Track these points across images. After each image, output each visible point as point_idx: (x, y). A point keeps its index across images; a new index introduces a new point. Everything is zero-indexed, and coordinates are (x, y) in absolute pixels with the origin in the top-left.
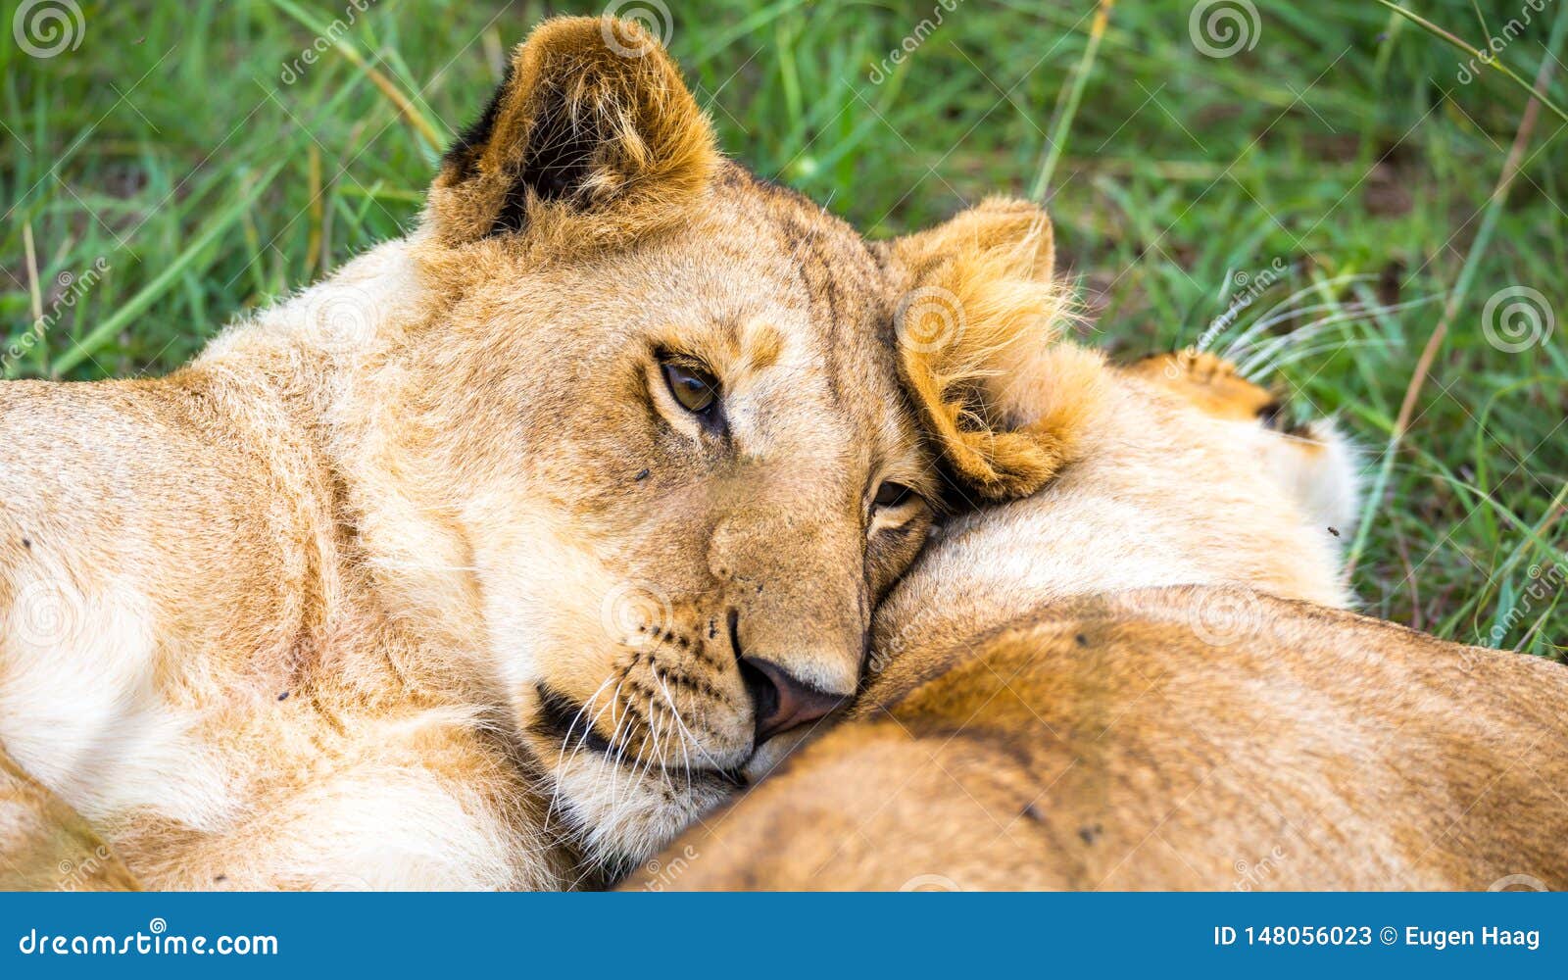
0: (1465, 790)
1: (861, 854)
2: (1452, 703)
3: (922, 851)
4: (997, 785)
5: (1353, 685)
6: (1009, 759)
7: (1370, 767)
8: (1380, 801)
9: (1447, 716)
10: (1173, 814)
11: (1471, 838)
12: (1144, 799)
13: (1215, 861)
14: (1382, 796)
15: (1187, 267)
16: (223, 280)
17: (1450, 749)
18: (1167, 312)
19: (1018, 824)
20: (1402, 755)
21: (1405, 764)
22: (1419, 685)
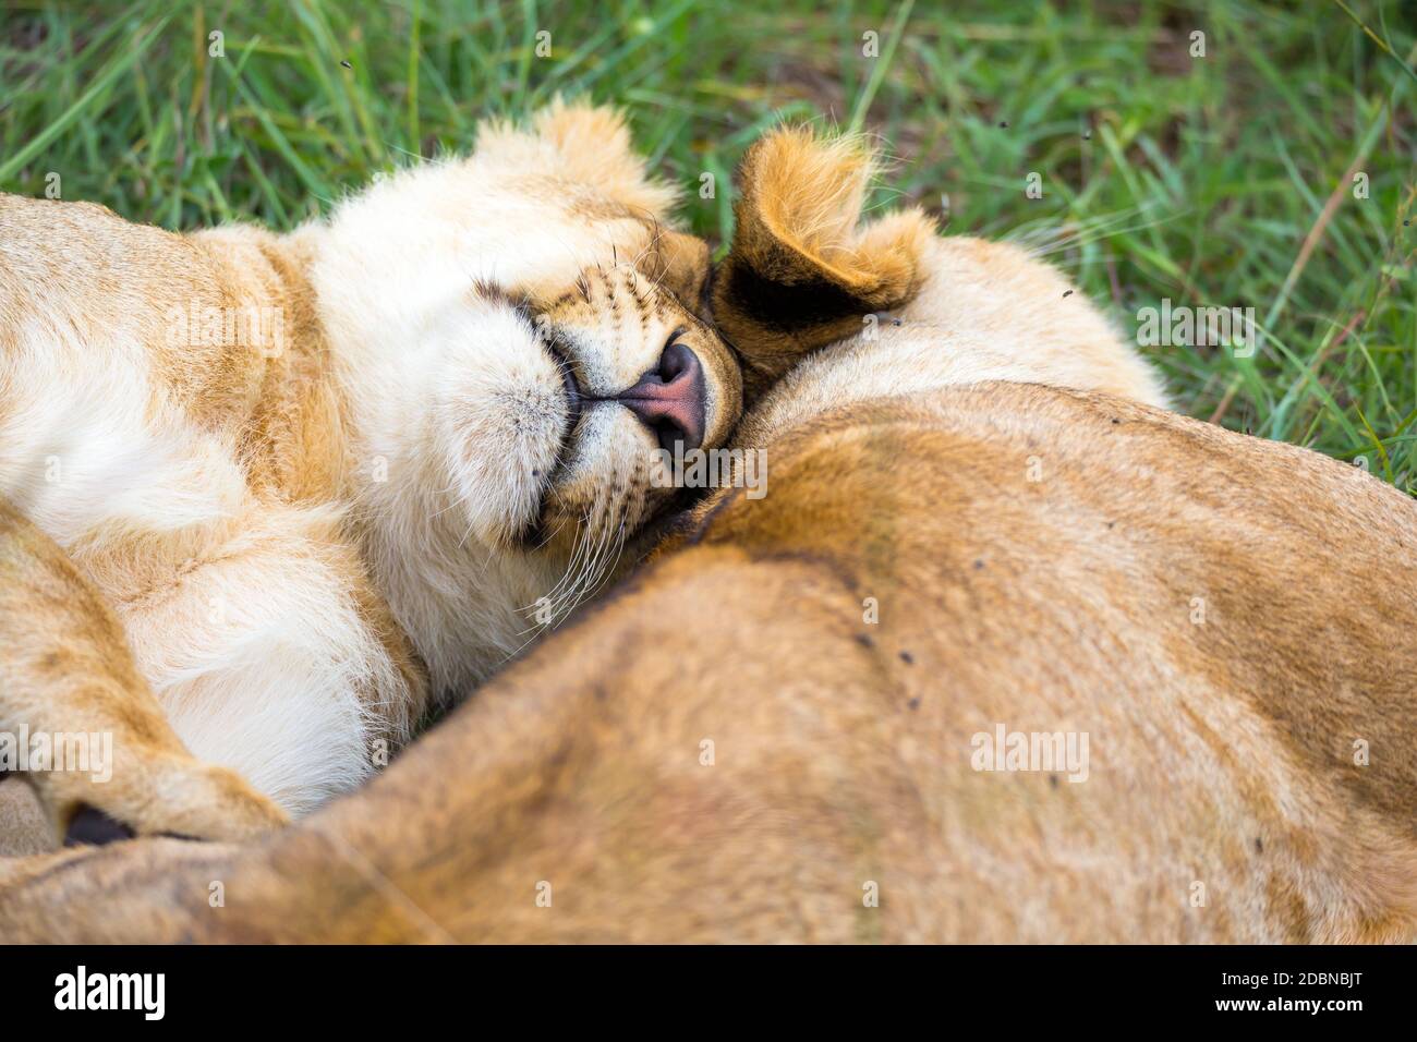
0: (1225, 595)
1: (702, 673)
2: (1215, 512)
3: (757, 670)
4: (827, 610)
5: (1125, 500)
6: (840, 585)
7: (1140, 583)
8: (1151, 613)
9: (1210, 523)
10: (984, 634)
11: (1232, 642)
12: (959, 621)
13: (1022, 681)
14: (1151, 608)
15: (988, 120)
16: (115, 124)
17: (1212, 557)
18: (970, 161)
19: (846, 647)
20: (1169, 566)
21: (1172, 573)
22: (1184, 497)
